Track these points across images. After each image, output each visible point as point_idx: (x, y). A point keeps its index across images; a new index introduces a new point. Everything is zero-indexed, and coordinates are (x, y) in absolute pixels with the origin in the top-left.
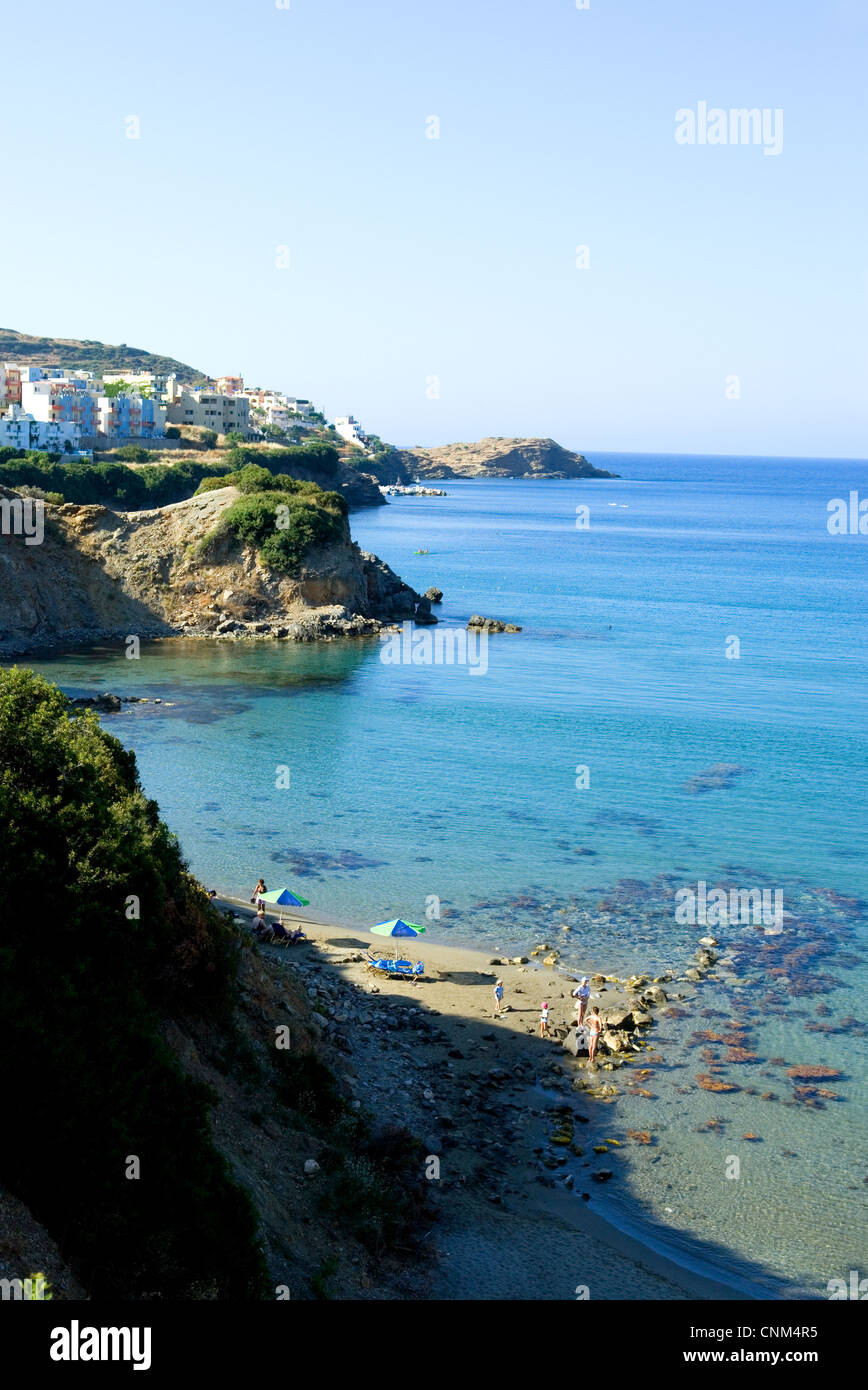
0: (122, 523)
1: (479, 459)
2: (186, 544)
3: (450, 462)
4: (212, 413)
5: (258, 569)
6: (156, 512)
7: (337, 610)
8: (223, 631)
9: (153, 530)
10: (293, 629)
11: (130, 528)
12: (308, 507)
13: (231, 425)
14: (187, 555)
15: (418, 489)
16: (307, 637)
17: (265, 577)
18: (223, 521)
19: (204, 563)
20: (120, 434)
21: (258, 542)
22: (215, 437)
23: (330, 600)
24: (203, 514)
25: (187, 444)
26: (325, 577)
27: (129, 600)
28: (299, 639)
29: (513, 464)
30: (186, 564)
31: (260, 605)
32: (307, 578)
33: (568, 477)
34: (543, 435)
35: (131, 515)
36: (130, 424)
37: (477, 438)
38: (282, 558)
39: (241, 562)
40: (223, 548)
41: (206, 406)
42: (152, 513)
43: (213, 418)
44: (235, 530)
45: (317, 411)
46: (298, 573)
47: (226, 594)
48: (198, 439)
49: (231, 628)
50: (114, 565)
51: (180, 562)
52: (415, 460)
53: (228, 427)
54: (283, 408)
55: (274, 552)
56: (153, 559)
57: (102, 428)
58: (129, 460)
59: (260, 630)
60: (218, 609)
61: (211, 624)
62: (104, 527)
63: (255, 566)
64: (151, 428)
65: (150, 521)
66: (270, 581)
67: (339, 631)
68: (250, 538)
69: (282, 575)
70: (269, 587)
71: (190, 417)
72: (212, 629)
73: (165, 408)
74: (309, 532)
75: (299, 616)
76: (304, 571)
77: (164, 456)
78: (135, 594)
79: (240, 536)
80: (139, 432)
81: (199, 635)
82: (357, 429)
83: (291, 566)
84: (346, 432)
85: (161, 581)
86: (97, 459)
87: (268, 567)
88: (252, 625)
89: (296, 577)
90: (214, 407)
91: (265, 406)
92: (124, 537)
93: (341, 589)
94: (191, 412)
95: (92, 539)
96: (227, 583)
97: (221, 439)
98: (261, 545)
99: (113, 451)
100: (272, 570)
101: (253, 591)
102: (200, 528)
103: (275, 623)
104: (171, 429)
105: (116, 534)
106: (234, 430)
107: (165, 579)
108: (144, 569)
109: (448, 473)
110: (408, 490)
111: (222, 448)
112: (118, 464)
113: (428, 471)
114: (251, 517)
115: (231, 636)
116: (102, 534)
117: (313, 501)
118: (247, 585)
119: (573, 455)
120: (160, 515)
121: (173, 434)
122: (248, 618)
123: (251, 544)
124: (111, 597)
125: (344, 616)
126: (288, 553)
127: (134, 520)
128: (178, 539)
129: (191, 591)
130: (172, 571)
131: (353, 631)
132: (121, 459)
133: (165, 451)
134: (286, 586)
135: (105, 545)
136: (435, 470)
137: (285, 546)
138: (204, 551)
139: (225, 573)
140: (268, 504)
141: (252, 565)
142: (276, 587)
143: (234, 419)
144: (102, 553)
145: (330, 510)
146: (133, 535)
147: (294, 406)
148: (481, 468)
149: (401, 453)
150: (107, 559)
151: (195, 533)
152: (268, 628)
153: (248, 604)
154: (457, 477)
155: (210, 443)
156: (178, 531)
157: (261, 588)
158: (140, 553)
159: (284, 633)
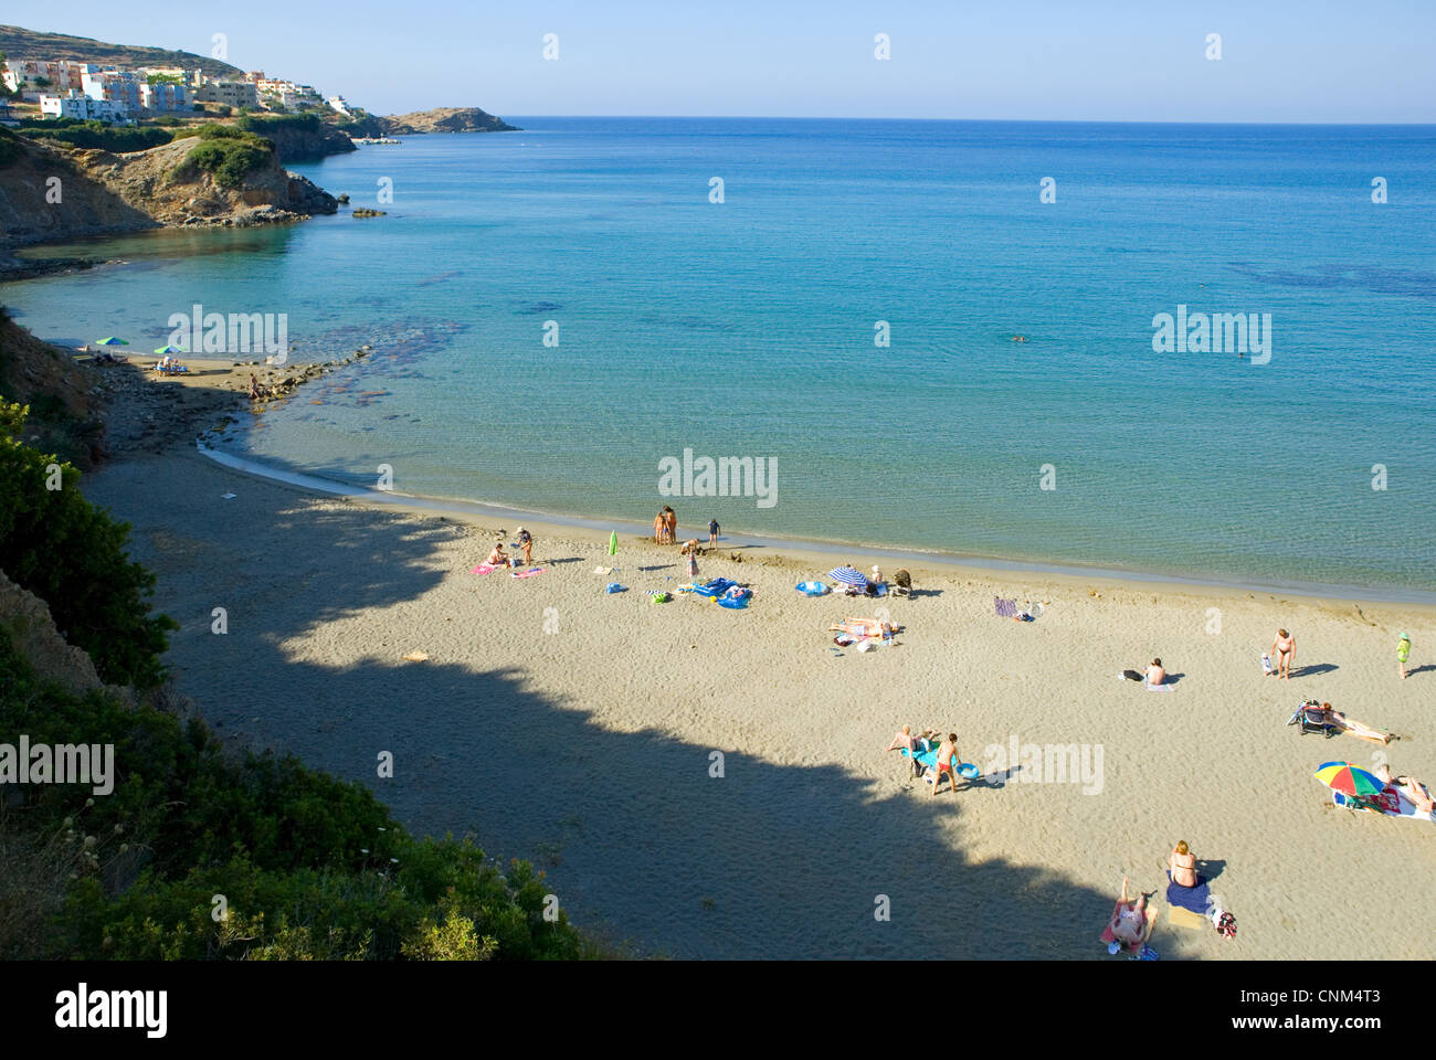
0: (118, 160)
1: (431, 122)
2: (164, 172)
3: (413, 124)
4: (229, 94)
5: (214, 185)
6: (143, 153)
7: (266, 208)
8: (189, 223)
9: (141, 164)
10: (235, 219)
11: (123, 164)
12: (245, 147)
13: (243, 102)
14: (164, 179)
15: (382, 140)
16: (245, 223)
17: (218, 190)
18: (189, 157)
19: (177, 183)
20: (160, 109)
21: (213, 169)
22: (230, 110)
23: (263, 201)
24: (175, 153)
25: (210, 114)
26: (258, 189)
27: (125, 207)
28: (239, 225)
29: (455, 124)
30: (164, 184)
31: (214, 207)
32: (246, 189)
33: (488, 130)
34: (474, 106)
35: (124, 155)
36: (167, 102)
37: (431, 109)
38: (229, 178)
39: (202, 182)
40: (189, 173)
41: (224, 90)
42: (139, 154)
43: (230, 97)
44: (197, 162)
45: (318, 93)
46: (240, 187)
47: (191, 201)
48: (217, 111)
49: (194, 221)
50: (112, 185)
51: (160, 183)
52: (388, 122)
53: (240, 103)
54: (291, 91)
55: (223, 175)
56: (140, 182)
57: (146, 104)
58: (166, 125)
59: (213, 221)
60: (185, 210)
61: (181, 219)
62: (105, 163)
63: (211, 184)
64: (182, 104)
65: (139, 158)
66: (222, 192)
67: (266, 220)
68: (207, 166)
69: (230, 188)
70: (222, 196)
71: (213, 97)
72: (181, 223)
73: (194, 92)
74: (246, 162)
75: (242, 211)
76: (244, 185)
77: (192, 122)
78: (128, 202)
79: (200, 166)
80: (174, 107)
81: (173, 226)
82: (344, 104)
83: (235, 183)
84: (337, 106)
85: (145, 195)
86: (140, 125)
87: (220, 184)
88: (208, 219)
89: (239, 189)
90: (230, 90)
91: (280, 90)
92: (120, 169)
93: (270, 195)
94: (214, 94)
95: (96, 170)
96: (191, 194)
97: (235, 111)
98: (215, 171)
99: (153, 120)
100: (223, 186)
101: (209, 199)
102: (174, 162)
103: (224, 217)
104: (197, 105)
105: (113, 167)
106: (245, 105)
107: (149, 193)
108: (134, 188)
109: (410, 130)
110: (376, 141)
111: (235, 116)
112: (155, 128)
113: (397, 130)
114: (206, 154)
115: (194, 226)
116: (103, 167)
117: (251, 144)
118: (206, 195)
119: (493, 117)
120: (145, 155)
121: (199, 108)
122: (206, 215)
123: (208, 170)
124: (110, 206)
125: (271, 211)
126: (233, 175)
127: (127, 158)
128: (158, 169)
129: (167, 200)
130: (155, 188)
131: (276, 219)
132: (159, 124)
133: (193, 119)
134: (233, 195)
135: (106, 174)
136: (401, 129)
137: (230, 171)
138: (176, 175)
139: (192, 188)
140: (218, 146)
141: (210, 183)
142: (226, 196)
143: (245, 98)
144: (104, 179)
145: (262, 148)
146: (126, 168)
147: (300, 90)
148: (433, 127)
149: (379, 119)
150: (108, 183)
151: (170, 165)
152: (220, 220)
153: (206, 206)
154: (417, 132)
155: (226, 113)
156: (158, 164)
157: (216, 196)
158: (131, 178)
159: (229, 222)
